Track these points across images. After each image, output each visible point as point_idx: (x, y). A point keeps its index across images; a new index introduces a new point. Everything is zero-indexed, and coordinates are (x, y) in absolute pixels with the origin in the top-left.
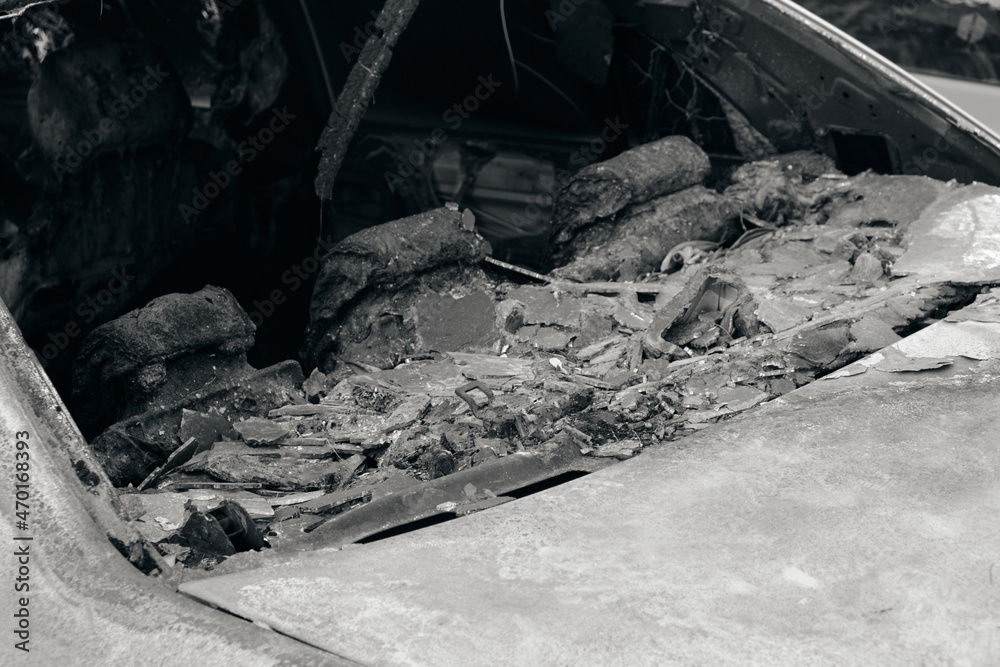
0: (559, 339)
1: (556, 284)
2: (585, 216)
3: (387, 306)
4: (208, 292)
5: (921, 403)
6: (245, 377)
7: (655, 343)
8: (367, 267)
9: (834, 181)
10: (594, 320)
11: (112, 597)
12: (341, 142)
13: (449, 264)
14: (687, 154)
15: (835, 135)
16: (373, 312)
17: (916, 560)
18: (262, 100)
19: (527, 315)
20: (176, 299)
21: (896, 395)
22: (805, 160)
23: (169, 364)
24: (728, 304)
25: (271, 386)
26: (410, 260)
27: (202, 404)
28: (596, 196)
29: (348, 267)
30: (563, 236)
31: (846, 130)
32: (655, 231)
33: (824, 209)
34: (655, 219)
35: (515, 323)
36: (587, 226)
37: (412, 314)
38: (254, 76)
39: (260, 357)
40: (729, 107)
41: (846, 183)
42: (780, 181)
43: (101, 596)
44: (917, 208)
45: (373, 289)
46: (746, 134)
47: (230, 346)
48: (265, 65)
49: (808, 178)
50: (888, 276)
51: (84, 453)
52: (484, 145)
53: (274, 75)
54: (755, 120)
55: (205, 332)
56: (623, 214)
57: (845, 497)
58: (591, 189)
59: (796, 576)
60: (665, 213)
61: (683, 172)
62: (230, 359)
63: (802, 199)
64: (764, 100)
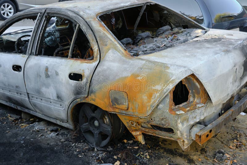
0: (160, 42)
1: (159, 38)
2: (159, 33)
3: (143, 41)
4: (128, 38)
5: (196, 43)
6: (132, 46)
7: (170, 41)
8: (141, 37)
9: (183, 30)
10: (163, 40)
11: (130, 58)
12: (136, 26)
13: (148, 37)
14: (169, 27)
15: (183, 25)
16: (141, 41)
17: (197, 53)
18: (120, 27)
19: (157, 40)
20: (126, 39)
21: (194, 43)
22: (180, 28)
23: (126, 44)
24: (176, 38)
25: (134, 47)
26: (145, 36)
27: (129, 48)
28: (160, 31)
29: (139, 37)
30: (157, 35)
31: (184, 25)
32: (166, 34)
33: (182, 32)
34: (166, 33)
35: (156, 41)
36: (160, 34)
37: (145, 41)
38: (119, 24)
39: (133, 44)
40: (171, 23)
41: (184, 30)
42: (178, 30)
43: (129, 58)
44: (192, 31)
45: (141, 39)
46: (173, 26)
47: (131, 43)
48: (120, 23)
49: (180, 30)
50: (190, 36)
51: (125, 48)
52: (144, 30)
53: (121, 24)
54: (174, 25)
55: (129, 42)
56: (163, 33)
57: (190, 49)
58: (160, 30)
59: (187, 54)
60: (167, 33)
61: (168, 29)
62: (130, 44)
63: (180, 32)
64: (175, 22)
